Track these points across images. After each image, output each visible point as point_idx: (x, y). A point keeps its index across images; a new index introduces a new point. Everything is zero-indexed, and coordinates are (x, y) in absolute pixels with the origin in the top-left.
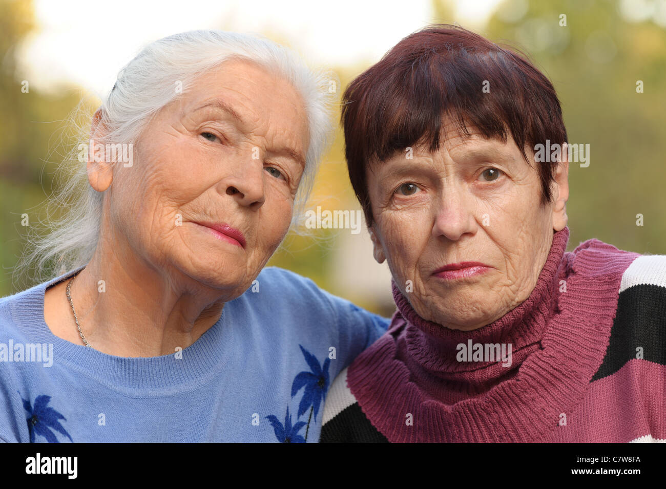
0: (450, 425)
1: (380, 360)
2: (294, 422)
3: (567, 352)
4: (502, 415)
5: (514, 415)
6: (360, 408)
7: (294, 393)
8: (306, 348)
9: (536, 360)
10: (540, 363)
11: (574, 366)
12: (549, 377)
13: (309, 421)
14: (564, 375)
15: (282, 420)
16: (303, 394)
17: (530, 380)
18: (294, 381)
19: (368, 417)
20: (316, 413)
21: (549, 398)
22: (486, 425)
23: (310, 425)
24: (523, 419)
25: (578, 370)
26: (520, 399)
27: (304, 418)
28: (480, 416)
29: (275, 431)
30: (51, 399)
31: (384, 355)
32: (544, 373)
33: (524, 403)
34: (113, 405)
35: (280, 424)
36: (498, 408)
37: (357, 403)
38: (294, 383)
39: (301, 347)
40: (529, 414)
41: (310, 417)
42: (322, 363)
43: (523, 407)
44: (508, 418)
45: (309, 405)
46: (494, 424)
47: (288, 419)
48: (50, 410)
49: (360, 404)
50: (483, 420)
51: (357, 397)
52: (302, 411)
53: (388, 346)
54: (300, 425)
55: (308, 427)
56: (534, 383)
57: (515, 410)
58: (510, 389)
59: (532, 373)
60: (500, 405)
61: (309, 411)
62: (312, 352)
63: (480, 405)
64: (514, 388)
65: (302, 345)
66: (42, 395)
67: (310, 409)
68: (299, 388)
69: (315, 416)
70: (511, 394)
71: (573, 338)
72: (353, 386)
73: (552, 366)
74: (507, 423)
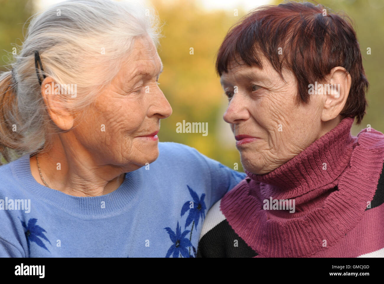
0: (283, 233)
1: (239, 195)
2: (182, 231)
3: (352, 193)
4: (314, 228)
5: (321, 228)
6: (228, 222)
7: (182, 214)
8: (191, 187)
9: (334, 197)
10: (337, 198)
11: (356, 201)
12: (342, 207)
13: (192, 230)
14: (350, 206)
15: (174, 230)
16: (188, 214)
17: (330, 208)
18: (183, 207)
19: (233, 228)
20: (196, 225)
21: (341, 219)
22: (304, 233)
23: (192, 232)
24: (326, 231)
25: (358, 203)
26: (324, 219)
27: (189, 228)
28: (301, 228)
29: (170, 236)
30: (37, 221)
31: (242, 192)
32: (339, 204)
33: (326, 221)
34: (72, 223)
35: (173, 232)
36: (311, 224)
37: (226, 219)
38: (183, 208)
39: (188, 187)
40: (329, 228)
41: (193, 227)
42: (200, 196)
43: (326, 223)
44: (317, 230)
45: (192, 220)
46: (309, 233)
47: (178, 229)
48: (37, 226)
49: (228, 220)
50: (303, 231)
51: (226, 216)
52: (187, 224)
53: (244, 186)
54: (186, 232)
55: (191, 233)
56: (333, 210)
57: (321, 225)
58: (319, 212)
59: (332, 204)
60: (313, 222)
61: (191, 224)
62: (194, 190)
63: (301, 221)
64: (321, 213)
65: (189, 185)
66: (32, 218)
67: (192, 222)
68: (186, 211)
69: (196, 227)
70: (319, 216)
71: (356, 185)
72: (224, 209)
73: (343, 201)
74: (316, 233)
